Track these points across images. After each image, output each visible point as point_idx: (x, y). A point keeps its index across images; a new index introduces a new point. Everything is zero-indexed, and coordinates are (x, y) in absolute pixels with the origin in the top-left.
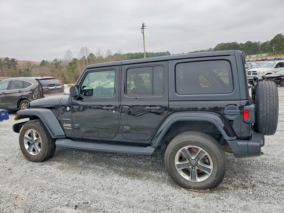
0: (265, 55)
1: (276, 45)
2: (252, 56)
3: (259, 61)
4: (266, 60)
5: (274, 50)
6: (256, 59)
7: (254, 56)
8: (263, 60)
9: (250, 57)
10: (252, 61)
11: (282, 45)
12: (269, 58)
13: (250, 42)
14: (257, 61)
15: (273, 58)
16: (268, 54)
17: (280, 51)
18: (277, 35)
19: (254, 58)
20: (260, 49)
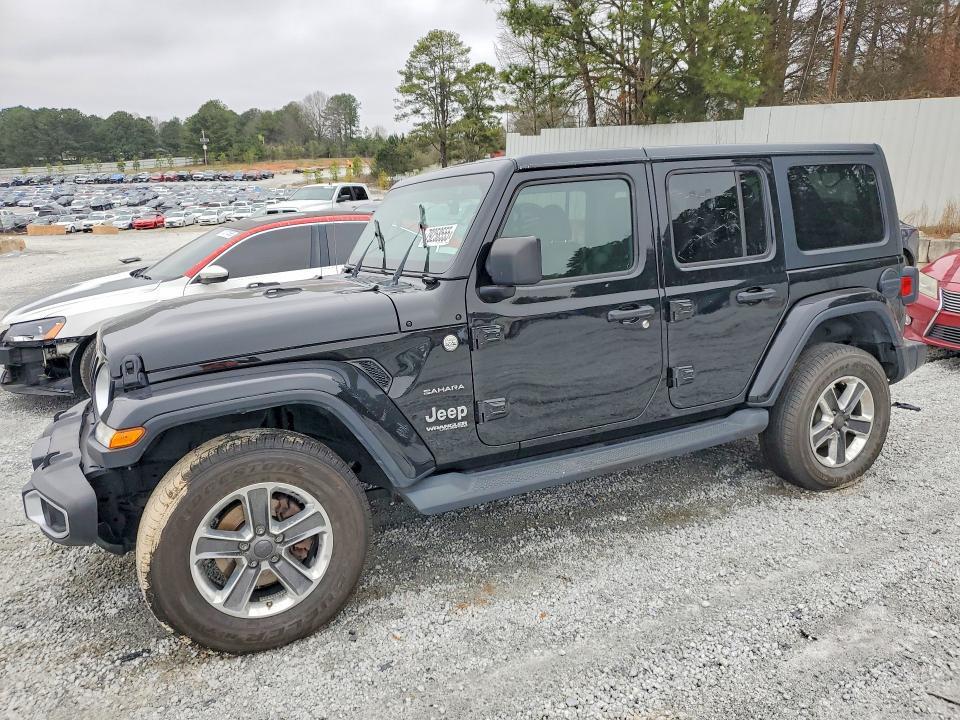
0: (180, 161)
1: (209, 133)
2: (141, 162)
3: (169, 179)
4: (190, 178)
5: (205, 147)
6: (158, 175)
7: (150, 163)
8: (181, 178)
9: (137, 165)
10: (148, 181)
11: (226, 134)
12: (198, 173)
13: (125, 114)
14: (162, 179)
15: (210, 172)
16: (190, 161)
17: (223, 155)
18: (208, 103)
19: (151, 171)
20: (160, 143)
